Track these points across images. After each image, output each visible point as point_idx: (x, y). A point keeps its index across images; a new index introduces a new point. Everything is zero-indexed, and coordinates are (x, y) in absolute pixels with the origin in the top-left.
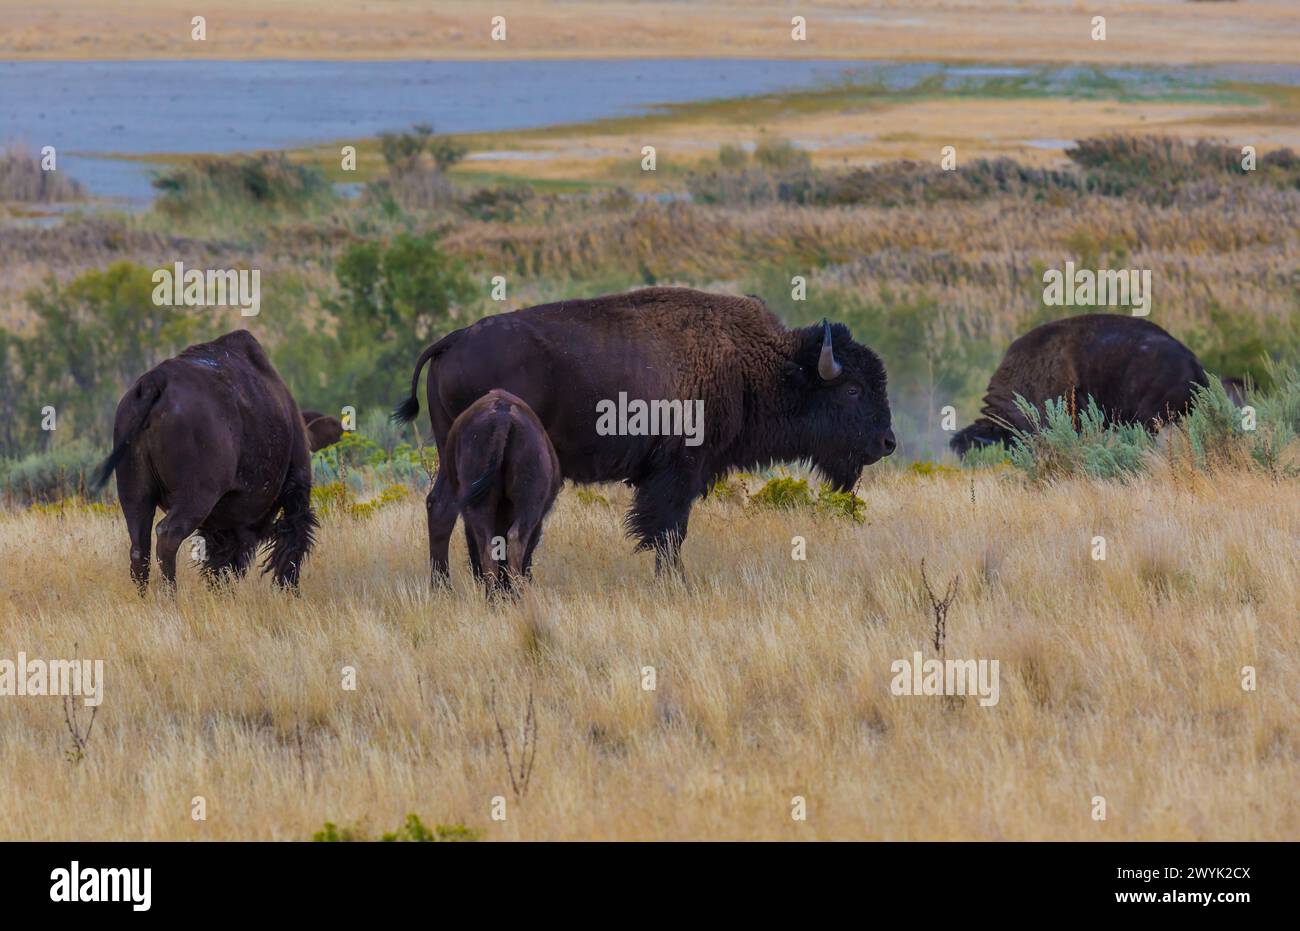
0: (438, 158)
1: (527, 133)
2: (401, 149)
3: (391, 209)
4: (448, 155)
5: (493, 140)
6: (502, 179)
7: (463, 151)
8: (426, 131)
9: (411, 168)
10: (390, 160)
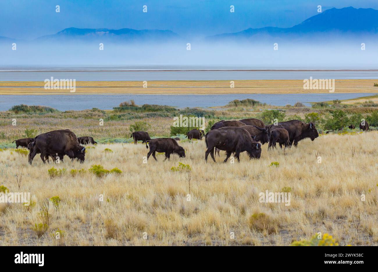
0: (338, 102)
1: (346, 100)
2: (335, 102)
3: (334, 107)
4: (339, 102)
5: (343, 101)
6: (344, 104)
7: (341, 102)
8: (337, 100)
9: (336, 103)
10: (334, 103)
